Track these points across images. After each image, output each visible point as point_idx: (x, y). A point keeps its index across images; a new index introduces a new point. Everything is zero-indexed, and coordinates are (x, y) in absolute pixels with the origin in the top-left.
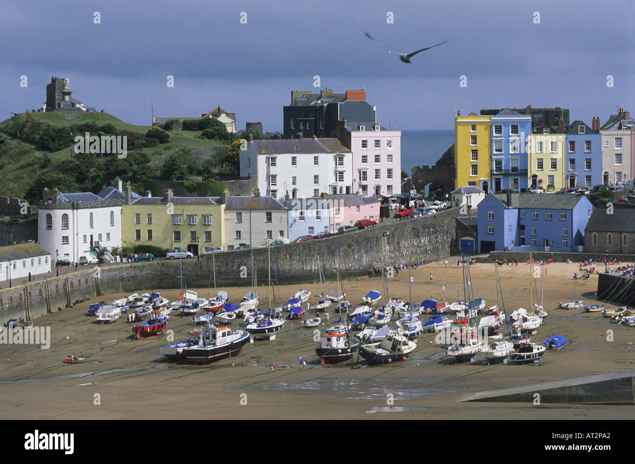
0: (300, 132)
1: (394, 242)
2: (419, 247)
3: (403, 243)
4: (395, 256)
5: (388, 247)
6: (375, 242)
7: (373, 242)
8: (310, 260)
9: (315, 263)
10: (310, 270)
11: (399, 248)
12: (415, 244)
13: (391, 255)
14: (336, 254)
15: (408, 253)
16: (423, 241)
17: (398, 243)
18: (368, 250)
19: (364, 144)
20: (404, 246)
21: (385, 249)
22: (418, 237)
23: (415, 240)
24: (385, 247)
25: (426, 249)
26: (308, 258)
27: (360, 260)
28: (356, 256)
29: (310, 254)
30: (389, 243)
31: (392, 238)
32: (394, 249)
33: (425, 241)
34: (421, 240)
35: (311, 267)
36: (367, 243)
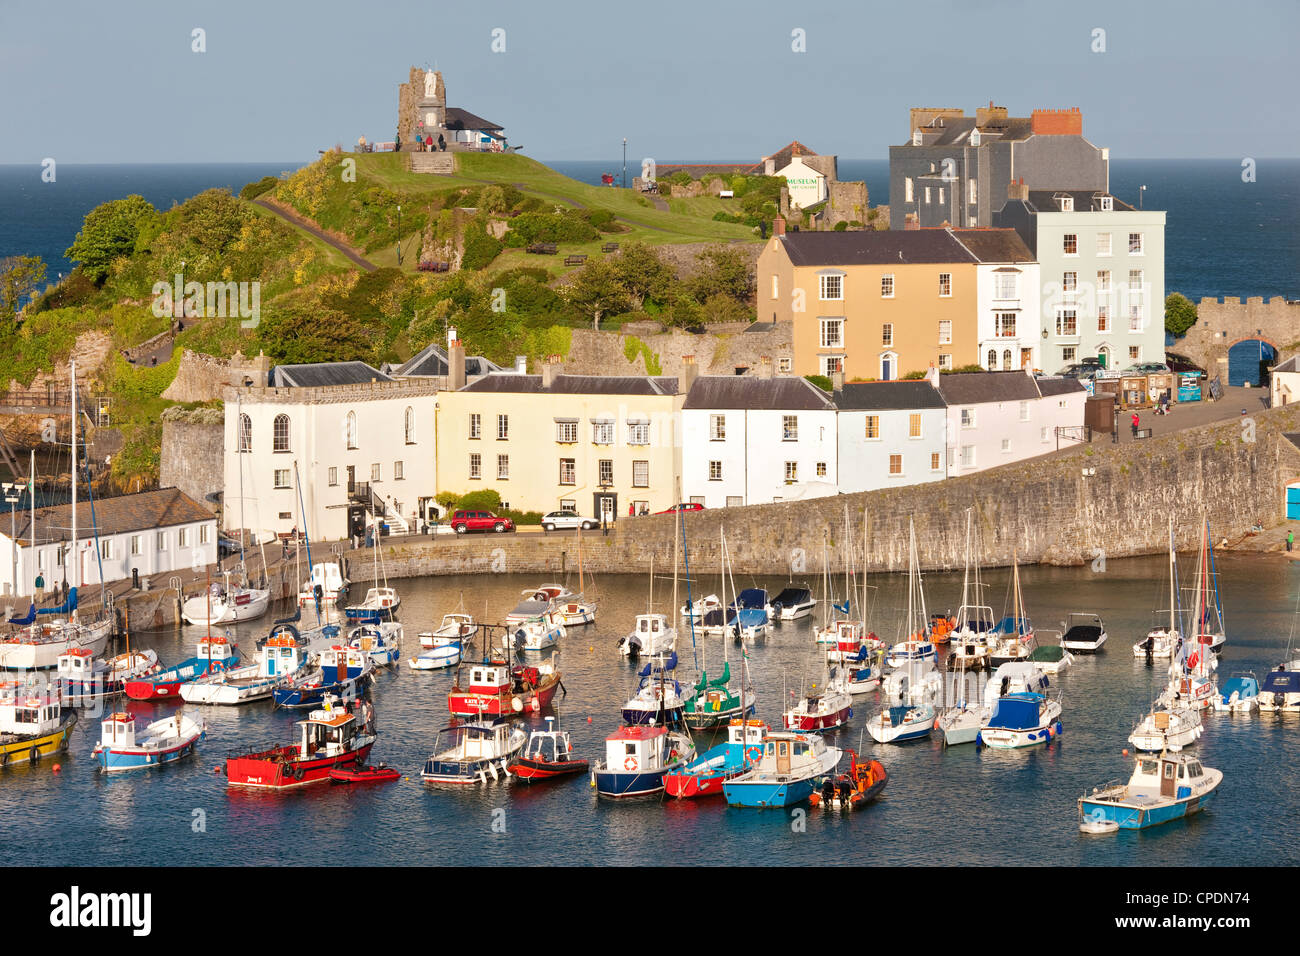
0: (912, 213)
1: (1109, 494)
2: (1178, 506)
3: (1131, 497)
4: (1112, 529)
5: (1092, 507)
6: (1057, 494)
7: (1052, 494)
8: (885, 539)
9: (896, 547)
10: (884, 565)
11: (1122, 509)
12: (1166, 499)
13: (1099, 525)
14: (951, 524)
15: (1144, 521)
16: (1186, 491)
17: (1120, 498)
18: (1037, 515)
19: (1070, 243)
20: (1137, 505)
21: (1084, 513)
22: (1174, 482)
23: (1164, 489)
24: (1083, 506)
25: (1195, 510)
26: (878, 533)
27: (1016, 541)
28: (1004, 530)
29: (882, 524)
30: (1095, 496)
31: (1103, 485)
32: (1109, 512)
33: (1193, 491)
34: (1181, 489)
35: (886, 557)
36: (1035, 497)
